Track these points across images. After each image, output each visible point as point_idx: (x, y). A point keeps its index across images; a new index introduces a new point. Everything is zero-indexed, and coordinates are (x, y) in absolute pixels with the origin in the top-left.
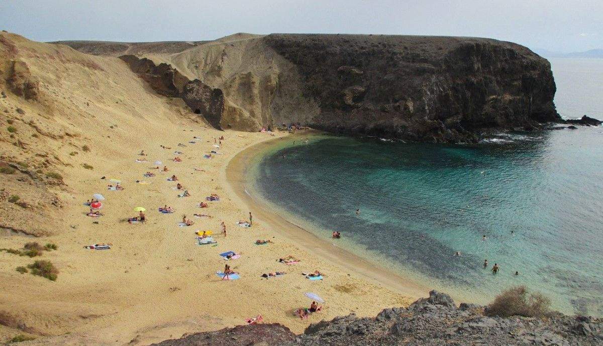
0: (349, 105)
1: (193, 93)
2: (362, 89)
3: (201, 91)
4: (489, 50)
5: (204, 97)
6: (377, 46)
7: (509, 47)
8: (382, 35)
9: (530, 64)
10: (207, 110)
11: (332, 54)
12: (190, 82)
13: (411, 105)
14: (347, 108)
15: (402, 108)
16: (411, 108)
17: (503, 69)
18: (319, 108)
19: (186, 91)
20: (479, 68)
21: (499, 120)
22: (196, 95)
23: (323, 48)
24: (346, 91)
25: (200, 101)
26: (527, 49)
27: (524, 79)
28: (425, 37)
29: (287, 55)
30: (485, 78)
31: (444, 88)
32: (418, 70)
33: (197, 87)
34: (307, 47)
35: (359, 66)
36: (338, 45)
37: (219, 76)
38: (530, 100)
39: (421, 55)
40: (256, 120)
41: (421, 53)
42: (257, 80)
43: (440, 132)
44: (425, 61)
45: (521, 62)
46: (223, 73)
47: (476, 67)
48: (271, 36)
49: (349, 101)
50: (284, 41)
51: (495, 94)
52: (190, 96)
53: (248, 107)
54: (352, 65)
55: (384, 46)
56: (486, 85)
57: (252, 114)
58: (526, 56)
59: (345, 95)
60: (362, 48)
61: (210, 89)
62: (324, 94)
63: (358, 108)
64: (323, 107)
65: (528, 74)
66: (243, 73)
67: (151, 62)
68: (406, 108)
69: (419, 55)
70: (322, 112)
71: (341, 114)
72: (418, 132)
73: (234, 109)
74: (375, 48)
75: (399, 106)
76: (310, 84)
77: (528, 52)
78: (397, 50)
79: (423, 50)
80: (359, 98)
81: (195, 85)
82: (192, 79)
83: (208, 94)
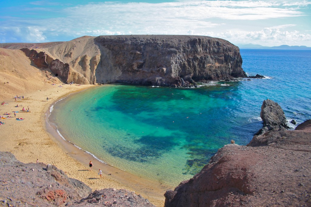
0: (135, 70)
1: (55, 66)
2: (142, 62)
3: (58, 65)
4: (206, 42)
5: (60, 68)
6: (149, 40)
7: (217, 40)
8: (153, 35)
9: (228, 49)
10: (61, 74)
11: (127, 45)
12: (54, 61)
13: (165, 69)
14: (134, 72)
15: (161, 71)
16: (165, 70)
17: (214, 51)
18: (121, 72)
19: (52, 65)
20: (201, 51)
21: (213, 76)
22: (56, 67)
23: (123, 41)
24: (134, 63)
25: (58, 70)
26: (228, 41)
27: (225, 56)
28: (174, 36)
29: (106, 46)
30: (204, 55)
31: (182, 61)
32: (168, 52)
33: (57, 63)
34: (116, 42)
35: (140, 51)
36: (130, 40)
37: (70, 57)
38: (229, 67)
39: (171, 44)
40: (86, 79)
41: (171, 43)
42: (89, 58)
43: (179, 83)
44: (172, 47)
45: (223, 48)
46: (72, 55)
47: (199, 50)
48: (99, 37)
49: (135, 68)
50: (105, 39)
51: (210, 64)
52: (54, 67)
53: (83, 72)
54: (137, 50)
55: (153, 40)
56: (205, 59)
57: (85, 76)
58: (226, 45)
59: (133, 65)
60: (142, 41)
61: (63, 64)
62: (124, 65)
63: (140, 71)
64: (124, 71)
65: (227, 54)
66: (83, 55)
67: (35, 51)
68: (163, 70)
69: (169, 44)
70: (123, 74)
71: (132, 75)
72: (168, 82)
73: (75, 74)
74: (148, 41)
75: (159, 70)
76: (117, 60)
77: (228, 43)
78: (159, 42)
79: (171, 42)
80: (140, 66)
81: (56, 62)
82: (54, 59)
83: (62, 66)
